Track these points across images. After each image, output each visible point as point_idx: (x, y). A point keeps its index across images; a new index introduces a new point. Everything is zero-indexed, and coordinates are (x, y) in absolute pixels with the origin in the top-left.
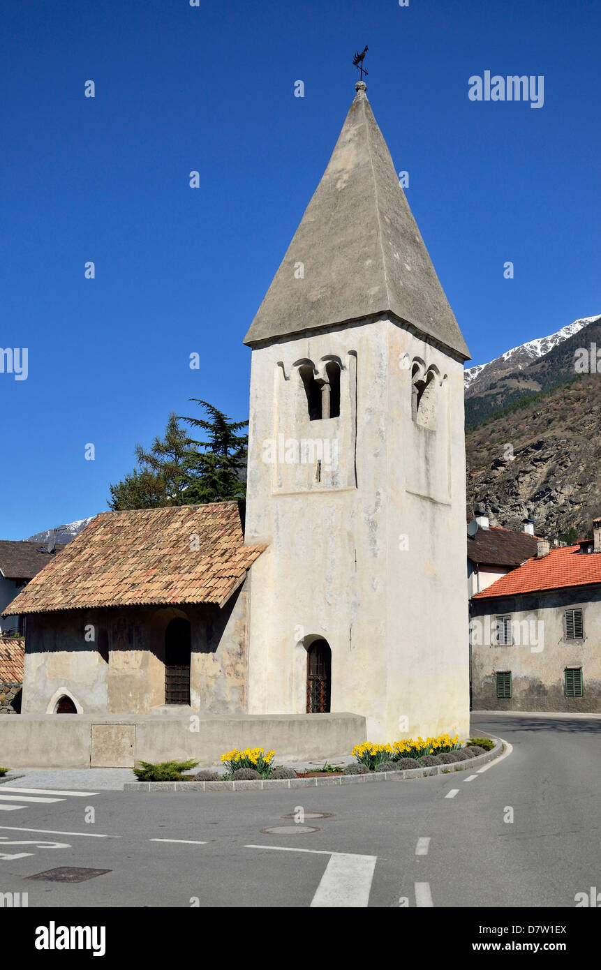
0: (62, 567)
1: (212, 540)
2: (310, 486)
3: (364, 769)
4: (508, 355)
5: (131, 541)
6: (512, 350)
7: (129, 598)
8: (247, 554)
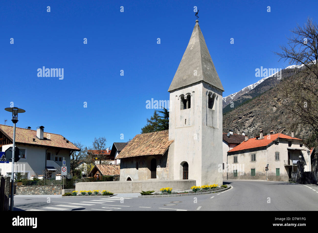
0: (128, 148)
1: (161, 140)
2: (184, 126)
3: (193, 192)
4: (243, 89)
5: (143, 141)
6: (245, 88)
7: (142, 154)
8: (169, 143)
